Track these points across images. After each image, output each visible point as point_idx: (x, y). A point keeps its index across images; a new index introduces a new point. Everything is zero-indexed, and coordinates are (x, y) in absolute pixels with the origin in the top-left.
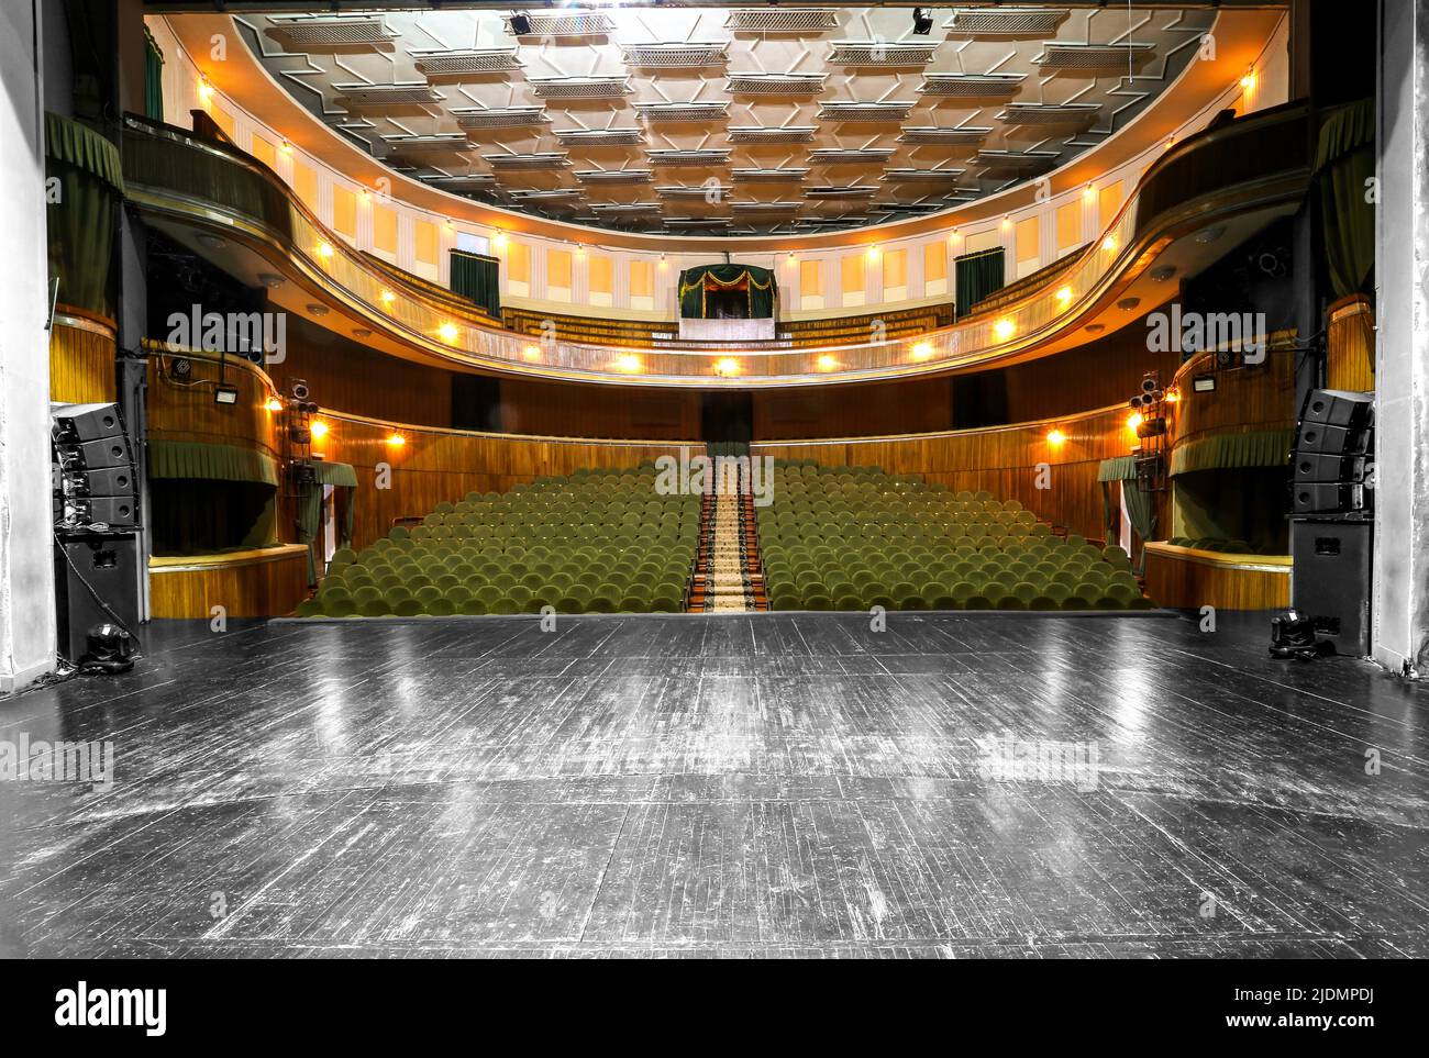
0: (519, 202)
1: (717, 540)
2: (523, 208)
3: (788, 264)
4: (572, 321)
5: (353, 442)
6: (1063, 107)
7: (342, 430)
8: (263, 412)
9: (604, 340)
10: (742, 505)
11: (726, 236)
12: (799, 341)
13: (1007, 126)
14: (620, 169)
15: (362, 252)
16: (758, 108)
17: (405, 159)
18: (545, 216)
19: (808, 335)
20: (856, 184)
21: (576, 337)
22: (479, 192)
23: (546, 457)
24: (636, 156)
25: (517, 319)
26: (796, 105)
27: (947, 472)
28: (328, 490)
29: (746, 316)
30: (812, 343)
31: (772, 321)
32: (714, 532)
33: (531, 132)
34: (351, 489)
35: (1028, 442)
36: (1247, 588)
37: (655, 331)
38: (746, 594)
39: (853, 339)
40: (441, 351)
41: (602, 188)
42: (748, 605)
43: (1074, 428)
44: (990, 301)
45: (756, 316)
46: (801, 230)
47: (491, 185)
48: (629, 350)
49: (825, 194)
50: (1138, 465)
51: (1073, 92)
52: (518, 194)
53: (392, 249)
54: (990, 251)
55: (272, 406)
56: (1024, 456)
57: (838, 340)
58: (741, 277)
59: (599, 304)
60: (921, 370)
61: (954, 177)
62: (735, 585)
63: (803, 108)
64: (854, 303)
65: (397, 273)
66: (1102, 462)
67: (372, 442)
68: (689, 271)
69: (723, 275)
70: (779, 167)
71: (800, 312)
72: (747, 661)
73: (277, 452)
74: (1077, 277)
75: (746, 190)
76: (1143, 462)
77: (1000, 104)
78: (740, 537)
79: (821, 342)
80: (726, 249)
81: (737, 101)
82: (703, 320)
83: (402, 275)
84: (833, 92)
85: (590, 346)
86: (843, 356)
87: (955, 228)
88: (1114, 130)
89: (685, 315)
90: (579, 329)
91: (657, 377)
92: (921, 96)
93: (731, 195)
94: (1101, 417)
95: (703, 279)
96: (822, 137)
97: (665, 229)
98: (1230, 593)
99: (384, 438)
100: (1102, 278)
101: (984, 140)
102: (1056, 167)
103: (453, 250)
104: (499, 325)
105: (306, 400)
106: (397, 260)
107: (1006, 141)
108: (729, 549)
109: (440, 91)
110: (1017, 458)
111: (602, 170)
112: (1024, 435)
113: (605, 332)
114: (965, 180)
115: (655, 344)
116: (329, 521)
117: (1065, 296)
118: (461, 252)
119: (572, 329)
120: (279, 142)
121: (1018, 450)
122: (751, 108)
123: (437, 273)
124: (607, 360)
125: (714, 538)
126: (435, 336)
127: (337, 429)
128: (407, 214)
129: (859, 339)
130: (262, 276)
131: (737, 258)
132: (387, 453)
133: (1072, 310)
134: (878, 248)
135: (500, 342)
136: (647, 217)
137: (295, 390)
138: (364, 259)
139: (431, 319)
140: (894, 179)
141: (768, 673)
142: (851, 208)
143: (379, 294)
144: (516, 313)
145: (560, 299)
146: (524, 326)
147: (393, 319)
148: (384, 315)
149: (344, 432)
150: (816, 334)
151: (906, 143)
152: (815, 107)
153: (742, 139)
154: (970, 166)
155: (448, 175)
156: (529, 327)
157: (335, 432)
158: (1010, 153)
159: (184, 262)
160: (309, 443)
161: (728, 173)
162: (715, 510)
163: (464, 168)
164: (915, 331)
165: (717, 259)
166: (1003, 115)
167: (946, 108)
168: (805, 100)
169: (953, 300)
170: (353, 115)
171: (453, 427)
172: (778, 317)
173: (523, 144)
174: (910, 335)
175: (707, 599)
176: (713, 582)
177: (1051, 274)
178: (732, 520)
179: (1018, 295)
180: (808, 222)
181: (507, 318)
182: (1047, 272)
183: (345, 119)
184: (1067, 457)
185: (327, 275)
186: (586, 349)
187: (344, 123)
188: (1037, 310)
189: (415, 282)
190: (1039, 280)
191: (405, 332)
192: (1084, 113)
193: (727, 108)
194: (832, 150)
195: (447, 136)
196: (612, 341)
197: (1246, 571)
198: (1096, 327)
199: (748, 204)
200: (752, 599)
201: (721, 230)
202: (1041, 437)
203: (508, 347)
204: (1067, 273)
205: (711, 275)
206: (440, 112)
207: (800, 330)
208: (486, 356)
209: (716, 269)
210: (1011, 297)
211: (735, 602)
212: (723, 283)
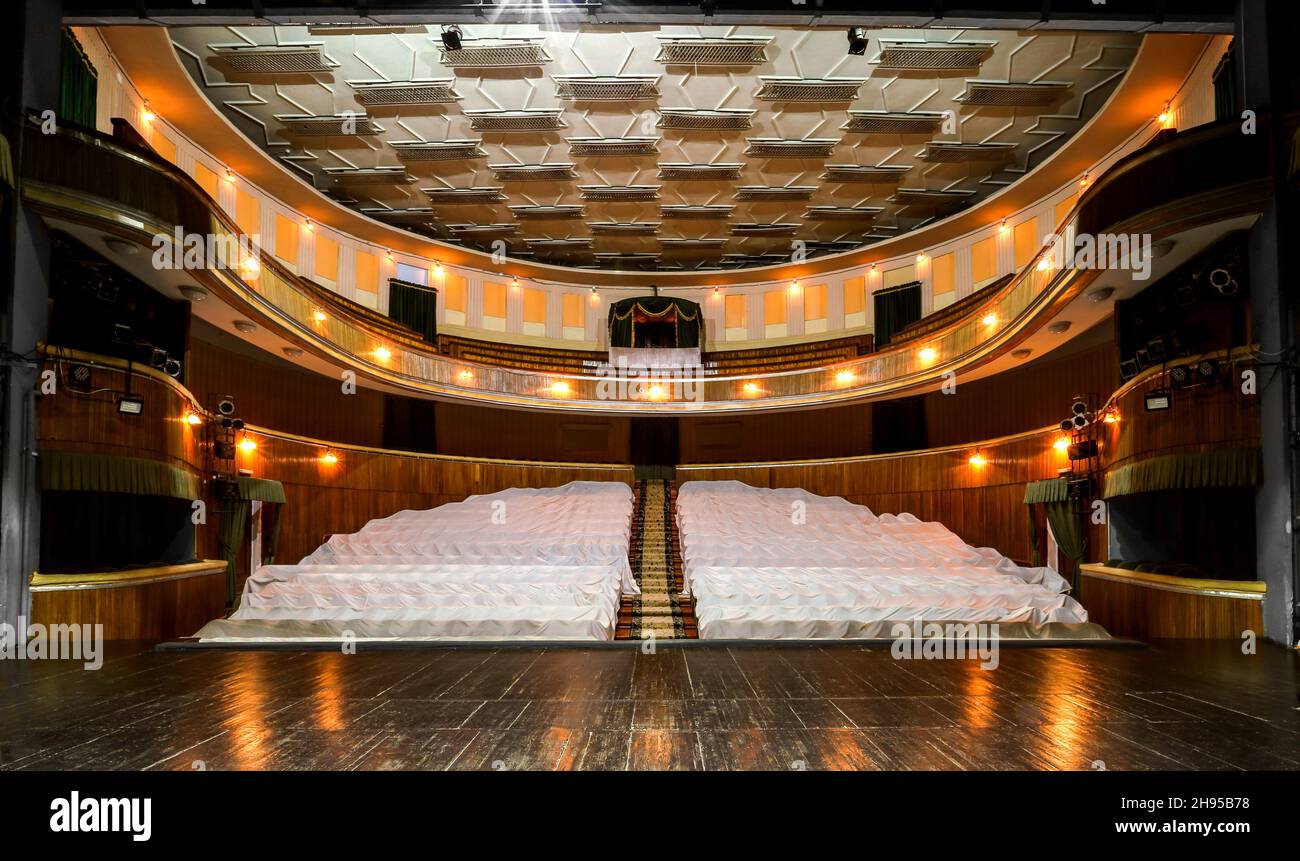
0: (458, 235)
1: (644, 560)
2: (461, 242)
3: (713, 298)
4: (506, 348)
5: (284, 460)
6: (981, 146)
7: (270, 447)
8: (180, 426)
9: (537, 367)
10: (669, 525)
11: (655, 271)
12: (724, 370)
13: (926, 164)
14: (556, 204)
15: (302, 277)
16: (689, 144)
17: (347, 191)
18: (482, 250)
19: (733, 364)
20: (779, 222)
21: (509, 363)
22: (416, 224)
23: (478, 477)
24: (569, 191)
25: (452, 346)
26: (725, 141)
27: (870, 495)
28: (256, 506)
29: (673, 346)
30: (736, 371)
31: (698, 350)
32: (641, 552)
33: (468, 166)
34: (278, 505)
35: (949, 466)
36: (1213, 615)
37: (586, 359)
38: (673, 615)
39: (777, 367)
40: (374, 373)
41: (534, 223)
42: (676, 626)
43: (995, 452)
44: (910, 331)
45: (683, 345)
46: (726, 266)
47: (429, 218)
48: (561, 376)
49: (751, 232)
50: (1070, 487)
51: (993, 130)
52: (456, 228)
53: (334, 278)
54: (907, 285)
55: (190, 420)
56: (945, 479)
57: (762, 369)
58: (668, 309)
59: (533, 333)
60: (844, 396)
61: (874, 215)
62: (663, 605)
63: (730, 145)
64: (777, 334)
65: (336, 299)
66: (1028, 484)
67: (303, 460)
68: (619, 303)
69: (652, 306)
70: (706, 203)
71: (724, 342)
72: (684, 706)
73: (200, 467)
74: (1004, 304)
75: (675, 227)
76: (1075, 484)
77: (920, 143)
78: (667, 557)
79: (745, 370)
80: (654, 283)
81: (667, 137)
82: (632, 349)
83: (340, 301)
84: (760, 128)
85: (522, 372)
86: (767, 384)
87: (873, 264)
88: (1029, 169)
89: (615, 343)
90: (513, 356)
91: (586, 402)
92: (845, 133)
93: (660, 231)
94: (1026, 441)
95: (632, 310)
96: (748, 174)
97: (597, 264)
98: (1193, 622)
99: (316, 456)
100: (1034, 302)
101: (904, 179)
102: (971, 205)
103: (392, 280)
104: (434, 350)
105: (232, 416)
106: (337, 288)
107: (924, 179)
108: (656, 569)
109: (379, 124)
110: (939, 482)
111: (536, 204)
112: (945, 458)
113: (538, 359)
114: (885, 217)
115: (585, 371)
116: (255, 537)
117: (990, 321)
118: (400, 281)
119: (506, 355)
120: (222, 172)
121: (939, 473)
122: (681, 144)
123: (377, 301)
124: (538, 385)
125: (641, 558)
126: (368, 357)
127: (267, 446)
128: (348, 243)
129: (782, 367)
130: (184, 289)
131: (664, 292)
132: (320, 470)
133: (1000, 334)
134: (799, 283)
135: (434, 366)
136: (580, 252)
137: (220, 405)
138: (305, 285)
139: (364, 341)
140: (817, 216)
141: (711, 726)
142: (774, 245)
143: (310, 314)
144: (452, 340)
145: (494, 328)
146: (459, 352)
147: (325, 339)
148: (313, 332)
149: (274, 448)
150: (740, 363)
151: (828, 181)
152: (742, 144)
153: (673, 175)
154: (889, 205)
155: (387, 207)
156: (464, 352)
157: (265, 449)
158: (928, 191)
159: (97, 269)
160: (233, 458)
161: (657, 209)
162: (643, 530)
163: (404, 201)
164: (837, 359)
165: (646, 292)
166: (923, 153)
167: (869, 146)
168: (733, 138)
169: (872, 332)
170: (296, 147)
171: (385, 447)
172: (703, 347)
173: (460, 178)
174: (834, 363)
175: (635, 621)
176: (640, 602)
177: (970, 305)
178: (659, 541)
179: (936, 324)
180: (732, 258)
181: (443, 345)
182: (965, 303)
183: (288, 151)
184: (989, 480)
185: (252, 290)
186: (518, 374)
187: (287, 154)
188: (961, 338)
189: (354, 308)
190: (958, 311)
191: (337, 352)
192: (1002, 151)
193: (657, 144)
194: (758, 186)
195: (385, 169)
196: (544, 367)
197: (1211, 598)
198: (1023, 352)
199: (676, 240)
200: (680, 621)
201: (650, 264)
202: (962, 461)
203: (441, 371)
204: (993, 300)
205: (640, 307)
206: (379, 145)
207: (725, 359)
208: (419, 378)
209: (645, 301)
210: (930, 327)
211: (663, 624)
212: (651, 314)
